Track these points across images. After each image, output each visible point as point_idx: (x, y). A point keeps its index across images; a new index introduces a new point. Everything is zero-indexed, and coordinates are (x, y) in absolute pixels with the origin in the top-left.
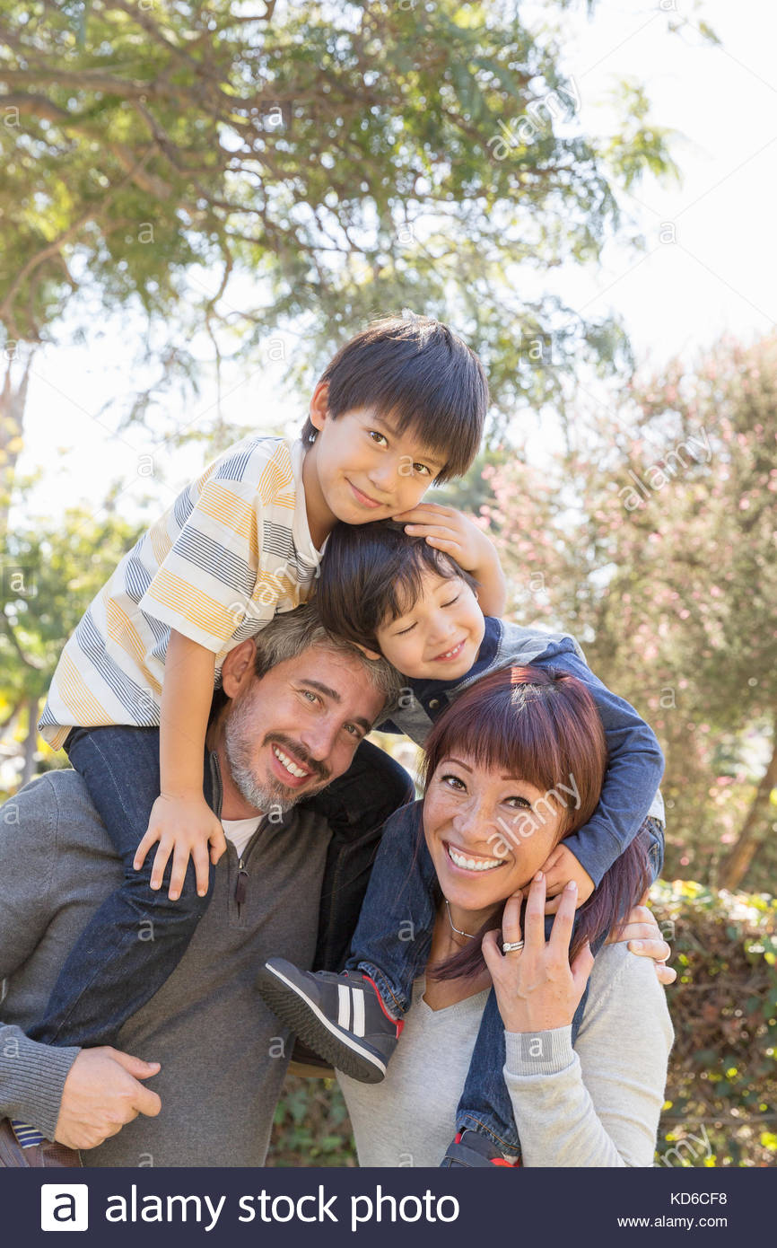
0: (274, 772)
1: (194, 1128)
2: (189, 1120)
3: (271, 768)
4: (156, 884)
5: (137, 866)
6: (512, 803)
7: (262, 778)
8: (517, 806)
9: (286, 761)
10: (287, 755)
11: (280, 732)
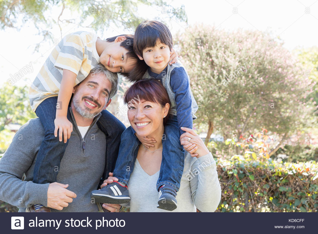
0: (86, 106)
1: (76, 208)
2: (75, 206)
3: (85, 105)
4: (61, 140)
5: (56, 136)
6: (147, 107)
7: (83, 108)
8: (148, 107)
9: (88, 103)
10: (88, 101)
11: (85, 96)
